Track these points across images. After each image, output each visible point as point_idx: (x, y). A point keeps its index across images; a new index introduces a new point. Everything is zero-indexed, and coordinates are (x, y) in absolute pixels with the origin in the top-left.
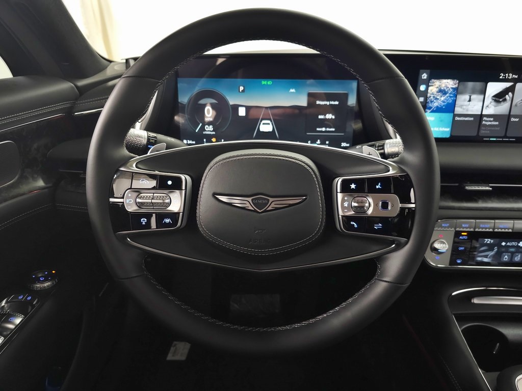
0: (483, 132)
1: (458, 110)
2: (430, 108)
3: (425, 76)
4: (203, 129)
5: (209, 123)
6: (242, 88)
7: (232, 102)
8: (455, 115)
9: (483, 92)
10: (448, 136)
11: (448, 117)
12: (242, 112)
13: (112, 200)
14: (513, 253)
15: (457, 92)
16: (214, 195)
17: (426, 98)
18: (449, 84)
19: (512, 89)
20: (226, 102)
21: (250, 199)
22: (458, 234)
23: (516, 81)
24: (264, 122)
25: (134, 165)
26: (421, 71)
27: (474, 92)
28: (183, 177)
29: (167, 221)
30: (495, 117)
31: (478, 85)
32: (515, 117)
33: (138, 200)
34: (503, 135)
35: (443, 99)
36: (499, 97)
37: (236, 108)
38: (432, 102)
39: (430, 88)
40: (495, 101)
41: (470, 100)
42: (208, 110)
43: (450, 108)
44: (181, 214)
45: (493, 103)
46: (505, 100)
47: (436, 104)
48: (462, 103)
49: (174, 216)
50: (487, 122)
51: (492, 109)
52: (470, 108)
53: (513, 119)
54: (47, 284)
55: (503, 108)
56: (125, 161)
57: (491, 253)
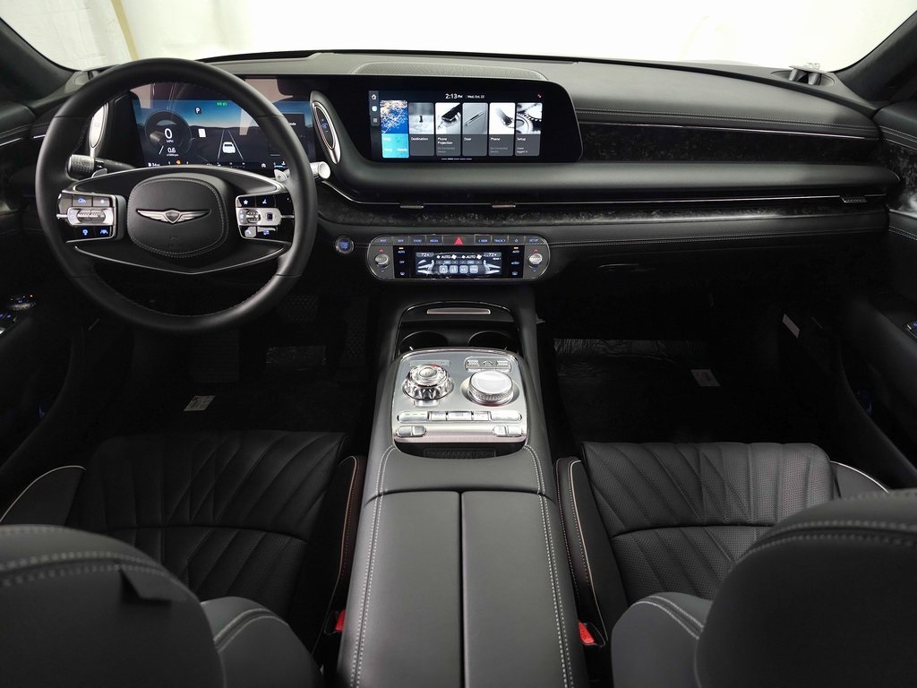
0: (440, 152)
1: (412, 131)
2: (385, 129)
3: (374, 97)
4: (165, 151)
5: (171, 145)
6: (198, 110)
7: (190, 124)
8: (410, 136)
9: (434, 112)
10: (407, 157)
11: (403, 138)
12: (202, 133)
13: (58, 216)
14: (448, 266)
15: (407, 112)
16: (137, 210)
17: (380, 119)
18: (399, 104)
19: (459, 109)
20: (185, 124)
21: (164, 213)
22: (396, 248)
23: (461, 101)
24: (226, 143)
25: (74, 188)
26: (370, 92)
27: (424, 112)
28: (113, 197)
29: (104, 232)
30: (449, 137)
31: (427, 105)
32: (468, 136)
33: (79, 215)
34: (459, 154)
35: (395, 119)
36: (449, 117)
37: (196, 129)
38: (386, 122)
39: (382, 109)
40: (445, 121)
41: (421, 121)
42: (168, 132)
43: (404, 128)
44: (114, 227)
45: (444, 123)
46: (455, 120)
47: (390, 125)
48: (415, 124)
49: (107, 228)
50: (442, 142)
51: (444, 129)
52: (423, 128)
53: (466, 139)
54: (25, 306)
55: (453, 128)
56: (67, 185)
57: (430, 266)
